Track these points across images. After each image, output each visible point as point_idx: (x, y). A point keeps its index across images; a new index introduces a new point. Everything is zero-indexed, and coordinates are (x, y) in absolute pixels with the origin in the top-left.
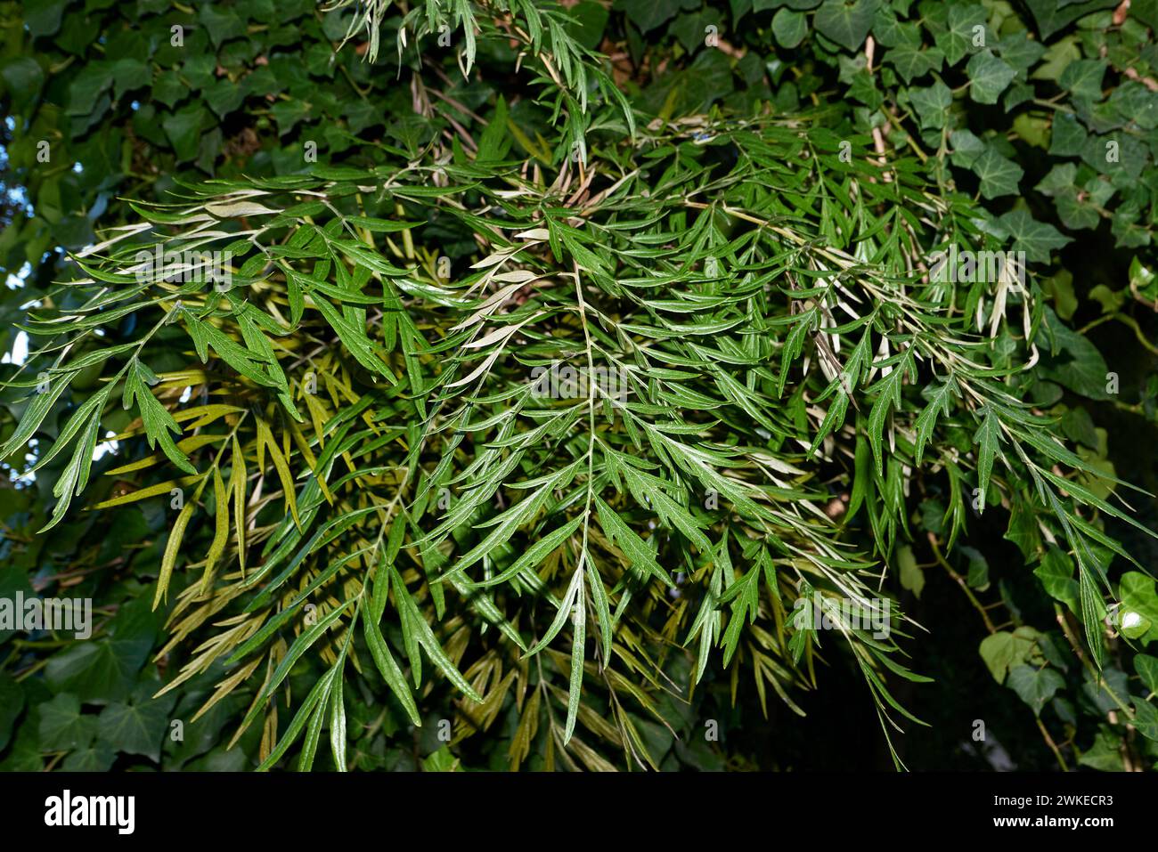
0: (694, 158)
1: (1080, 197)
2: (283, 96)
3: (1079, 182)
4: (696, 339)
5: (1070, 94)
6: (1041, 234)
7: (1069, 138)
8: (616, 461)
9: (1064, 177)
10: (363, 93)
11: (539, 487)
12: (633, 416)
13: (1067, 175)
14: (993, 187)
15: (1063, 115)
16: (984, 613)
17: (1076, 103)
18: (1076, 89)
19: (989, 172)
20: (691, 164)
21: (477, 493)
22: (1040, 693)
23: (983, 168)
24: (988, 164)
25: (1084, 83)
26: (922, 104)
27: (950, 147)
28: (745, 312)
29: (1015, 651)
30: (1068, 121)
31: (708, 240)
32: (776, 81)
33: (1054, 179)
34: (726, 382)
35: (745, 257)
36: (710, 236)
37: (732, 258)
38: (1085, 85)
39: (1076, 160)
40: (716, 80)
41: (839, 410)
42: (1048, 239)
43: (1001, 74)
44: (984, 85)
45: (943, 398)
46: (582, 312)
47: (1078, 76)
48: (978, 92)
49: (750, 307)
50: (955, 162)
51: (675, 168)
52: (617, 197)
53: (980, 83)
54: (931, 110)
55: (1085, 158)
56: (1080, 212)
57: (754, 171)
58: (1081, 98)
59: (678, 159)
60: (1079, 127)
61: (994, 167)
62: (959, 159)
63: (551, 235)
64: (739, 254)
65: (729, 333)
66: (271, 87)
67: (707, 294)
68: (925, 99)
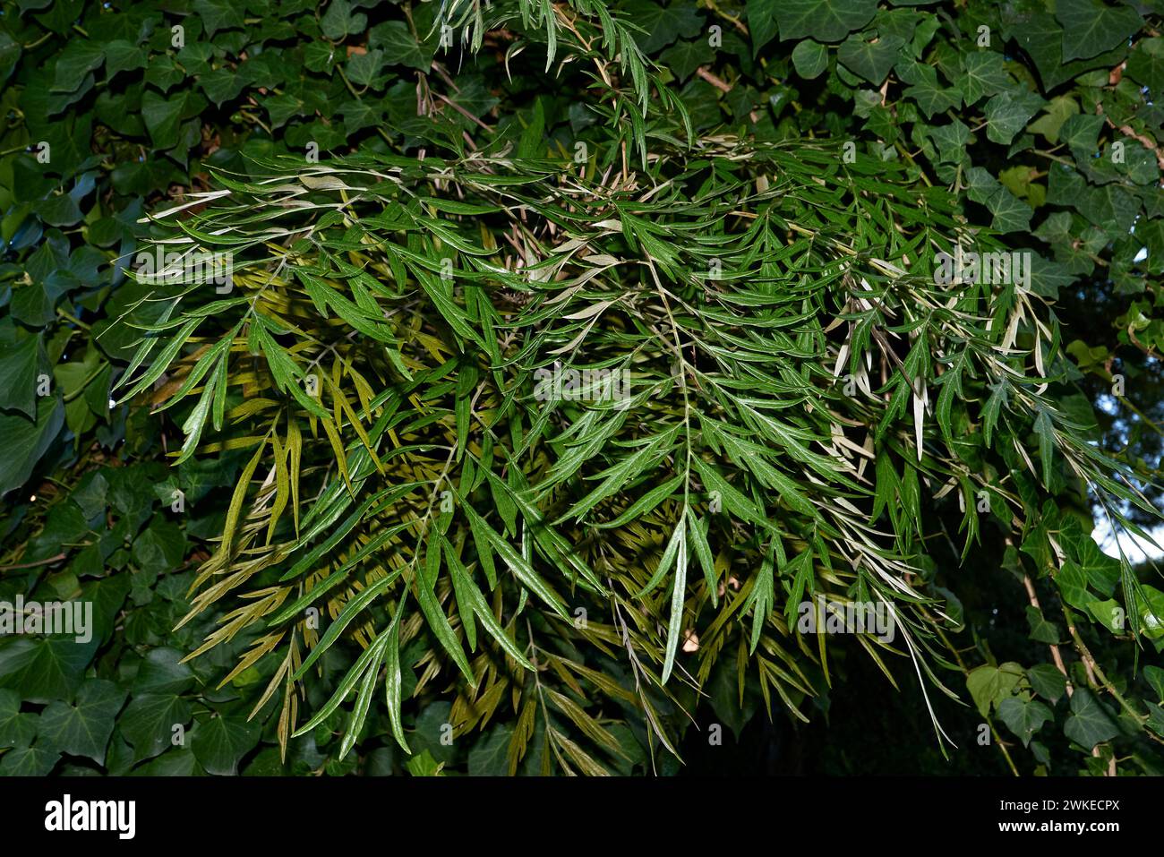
0: (730, 172)
1: (1075, 245)
2: (276, 91)
3: (1074, 231)
4: (759, 330)
5: (1067, 146)
6: (1049, 271)
7: (1065, 188)
8: (712, 427)
9: (1060, 225)
10: (357, 94)
11: (642, 447)
12: (723, 391)
13: (1063, 223)
14: (1006, 224)
15: (1059, 165)
16: (957, 656)
17: (1075, 154)
18: (1073, 142)
19: (1000, 210)
20: (729, 177)
21: (583, 450)
22: (1028, 725)
23: (996, 206)
24: (1000, 202)
25: (1081, 136)
26: (941, 139)
27: (965, 182)
28: (800, 312)
29: (1000, 687)
30: (1064, 172)
31: (764, 244)
32: (777, 114)
33: (1050, 226)
34: (789, 372)
35: (800, 261)
36: (766, 240)
37: (787, 262)
38: (1082, 138)
39: (1072, 209)
40: (704, 110)
41: (900, 402)
42: (1055, 277)
43: (1015, 117)
44: (1000, 127)
45: (1001, 393)
46: (663, 297)
47: (1076, 130)
48: (993, 132)
49: (805, 308)
50: (970, 197)
51: (713, 180)
52: (666, 201)
53: (996, 124)
54: (950, 146)
55: (1078, 208)
56: (1076, 259)
57: (793, 187)
58: (1079, 149)
59: (714, 172)
60: (1076, 177)
61: (1006, 205)
62: (974, 194)
63: (624, 227)
64: (794, 259)
65: (786, 330)
66: (266, 80)
67: (765, 292)
68: (944, 134)
